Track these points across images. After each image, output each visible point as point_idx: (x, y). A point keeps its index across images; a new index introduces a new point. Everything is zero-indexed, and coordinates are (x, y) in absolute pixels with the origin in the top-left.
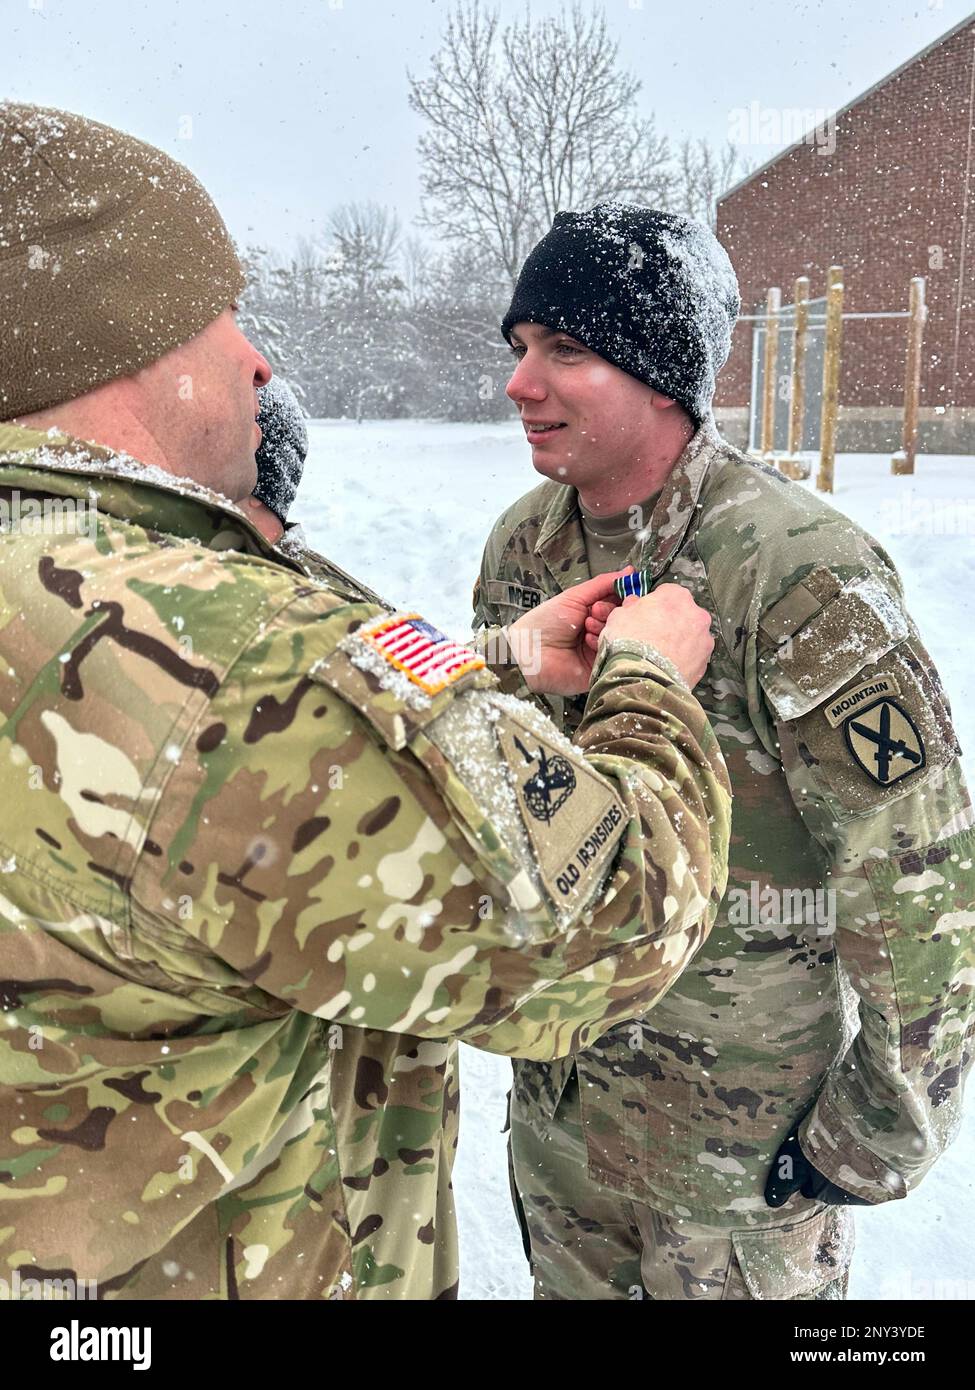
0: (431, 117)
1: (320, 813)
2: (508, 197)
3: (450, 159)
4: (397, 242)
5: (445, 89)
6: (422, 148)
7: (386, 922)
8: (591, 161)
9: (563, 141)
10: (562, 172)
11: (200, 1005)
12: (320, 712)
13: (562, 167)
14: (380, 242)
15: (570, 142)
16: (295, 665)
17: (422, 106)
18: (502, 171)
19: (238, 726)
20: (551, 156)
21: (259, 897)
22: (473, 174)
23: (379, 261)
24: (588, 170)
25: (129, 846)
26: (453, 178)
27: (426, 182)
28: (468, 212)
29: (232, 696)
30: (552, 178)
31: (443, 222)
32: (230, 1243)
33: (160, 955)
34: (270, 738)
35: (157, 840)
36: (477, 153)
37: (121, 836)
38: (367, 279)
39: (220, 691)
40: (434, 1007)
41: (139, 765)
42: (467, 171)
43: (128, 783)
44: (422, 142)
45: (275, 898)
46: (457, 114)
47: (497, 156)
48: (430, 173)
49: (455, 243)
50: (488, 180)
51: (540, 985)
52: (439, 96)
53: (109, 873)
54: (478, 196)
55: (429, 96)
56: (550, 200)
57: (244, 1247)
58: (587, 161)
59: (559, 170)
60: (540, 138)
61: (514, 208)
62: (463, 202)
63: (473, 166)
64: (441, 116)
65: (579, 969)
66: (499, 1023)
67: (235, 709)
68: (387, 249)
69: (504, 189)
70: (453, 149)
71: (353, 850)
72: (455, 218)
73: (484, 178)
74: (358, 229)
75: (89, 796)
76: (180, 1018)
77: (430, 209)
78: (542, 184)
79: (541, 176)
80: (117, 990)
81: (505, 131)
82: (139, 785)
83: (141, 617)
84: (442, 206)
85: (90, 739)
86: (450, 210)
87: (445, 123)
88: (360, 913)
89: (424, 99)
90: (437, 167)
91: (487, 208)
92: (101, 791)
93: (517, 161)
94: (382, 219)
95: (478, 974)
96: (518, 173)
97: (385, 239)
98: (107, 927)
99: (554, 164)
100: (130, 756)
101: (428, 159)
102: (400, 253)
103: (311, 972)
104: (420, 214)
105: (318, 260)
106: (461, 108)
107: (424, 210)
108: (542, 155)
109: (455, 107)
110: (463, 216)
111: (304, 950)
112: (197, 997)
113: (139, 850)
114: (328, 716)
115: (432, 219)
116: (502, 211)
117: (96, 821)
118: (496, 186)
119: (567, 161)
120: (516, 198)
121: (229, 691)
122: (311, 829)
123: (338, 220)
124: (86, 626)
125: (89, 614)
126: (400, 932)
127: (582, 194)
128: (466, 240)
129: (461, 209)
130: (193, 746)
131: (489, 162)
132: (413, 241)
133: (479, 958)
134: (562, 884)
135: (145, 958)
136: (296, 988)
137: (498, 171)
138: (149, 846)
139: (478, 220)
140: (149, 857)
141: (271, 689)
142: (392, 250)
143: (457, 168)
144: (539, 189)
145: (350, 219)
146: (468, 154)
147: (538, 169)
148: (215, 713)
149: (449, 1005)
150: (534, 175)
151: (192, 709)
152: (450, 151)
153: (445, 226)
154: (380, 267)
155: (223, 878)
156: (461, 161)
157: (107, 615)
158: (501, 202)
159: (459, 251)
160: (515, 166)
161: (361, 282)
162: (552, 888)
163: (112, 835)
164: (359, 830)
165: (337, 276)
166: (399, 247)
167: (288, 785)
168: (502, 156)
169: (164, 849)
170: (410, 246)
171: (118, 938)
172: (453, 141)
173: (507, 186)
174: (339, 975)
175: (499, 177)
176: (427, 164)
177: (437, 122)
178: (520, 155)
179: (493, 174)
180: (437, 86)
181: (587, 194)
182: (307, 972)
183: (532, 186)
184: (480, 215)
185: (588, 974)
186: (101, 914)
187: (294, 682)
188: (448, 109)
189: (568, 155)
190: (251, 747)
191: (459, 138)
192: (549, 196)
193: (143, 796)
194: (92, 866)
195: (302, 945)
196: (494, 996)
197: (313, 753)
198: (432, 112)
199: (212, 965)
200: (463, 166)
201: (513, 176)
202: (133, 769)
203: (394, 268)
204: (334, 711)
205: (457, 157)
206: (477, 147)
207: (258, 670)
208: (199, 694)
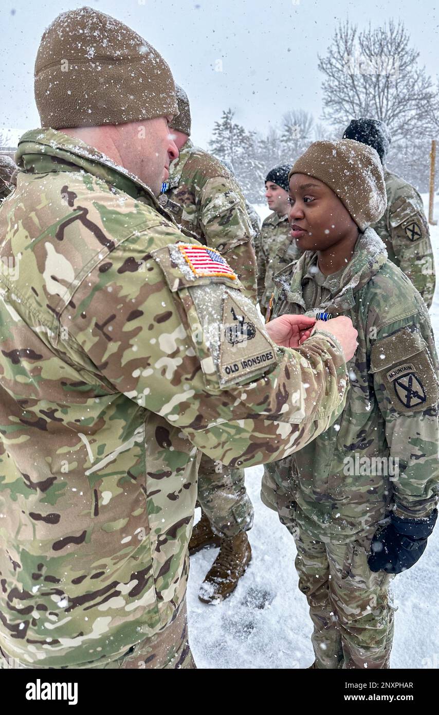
0: (328, 74)
1: (140, 309)
2: (360, 105)
3: (336, 91)
4: (312, 127)
5: (333, 61)
6: (323, 87)
7: (158, 365)
8: (397, 89)
9: (384, 81)
10: (384, 94)
11: (83, 378)
12: (150, 269)
13: (384, 92)
14: (305, 127)
15: (387, 81)
16: (147, 248)
17: (324, 69)
18: (358, 95)
19: (117, 266)
20: (379, 88)
21: (109, 339)
22: (345, 96)
23: (304, 135)
24: (395, 93)
25: (64, 301)
26: (336, 99)
27: (325, 101)
28: (342, 113)
29: (119, 253)
30: (379, 97)
31: (332, 117)
32: (96, 492)
33: (68, 350)
34: (127, 273)
35: (74, 301)
36: (347, 87)
37: (61, 296)
38: (299, 143)
39: (115, 251)
40: (172, 413)
41: (75, 270)
42: (342, 95)
43: (70, 276)
44: (323, 84)
45: (115, 341)
46: (339, 71)
47: (355, 88)
48: (327, 97)
49: (337, 126)
50: (352, 99)
51: (220, 421)
52: (331, 64)
53: (54, 310)
54: (347, 106)
55: (327, 64)
56: (378, 106)
57: (101, 492)
58: (395, 89)
59: (382, 93)
60: (374, 79)
61: (362, 110)
62: (341, 108)
63: (345, 93)
64: (332, 73)
65: (238, 419)
66: (199, 431)
67: (118, 259)
68: (308, 129)
69: (358, 102)
70: (336, 86)
71: (151, 327)
72: (337, 116)
73: (350, 98)
74: (295, 122)
75: (54, 278)
76: (74, 379)
77: (327, 113)
78: (375, 100)
79: (374, 96)
80: (52, 359)
81: (359, 78)
82: (73, 278)
83: (94, 216)
84: (331, 111)
85: (61, 256)
86: (335, 112)
87: (333, 76)
88: (148, 358)
89: (324, 66)
90: (330, 94)
91: (351, 111)
92: (59, 277)
93: (364, 90)
94: (306, 117)
95: (194, 404)
96: (364, 95)
97: (307, 125)
98: (49, 332)
99: (380, 90)
100: (73, 266)
101: (326, 91)
102: (313, 131)
103: (123, 377)
104: (323, 115)
105: (278, 135)
106: (340, 69)
107: (324, 113)
108: (375, 87)
109: (338, 68)
110: (340, 114)
111: (123, 368)
112: (82, 372)
113: (67, 304)
114: (153, 272)
115: (327, 116)
116: (357, 112)
117: (54, 288)
118: (355, 101)
119: (386, 89)
120: (363, 105)
121: (118, 251)
122: (136, 314)
123: (287, 118)
124: (71, 214)
125: (75, 210)
126: (164, 371)
127: (392, 102)
128: (341, 125)
129: (340, 112)
130: (98, 268)
131: (352, 92)
132: (319, 125)
133: (196, 397)
134: (228, 370)
135: (62, 350)
136: (116, 381)
137: (356, 95)
138: (71, 304)
139: (347, 116)
140: (70, 307)
141: (135, 255)
142: (310, 130)
143: (338, 94)
144: (374, 102)
145: (292, 117)
146: (343, 88)
147: (373, 93)
148: (110, 258)
149: (178, 414)
150: (371, 95)
151: (101, 255)
152: (335, 87)
153: (333, 119)
154: (305, 137)
155: (97, 325)
156: (340, 91)
157: (81, 212)
158: (357, 108)
159: (339, 129)
160: (363, 92)
161: (296, 144)
162: (223, 371)
163: (58, 295)
164: (154, 320)
165: (286, 142)
166: (313, 128)
167: (129, 294)
168: (358, 88)
169: (77, 306)
170: (318, 127)
171: (53, 339)
172: (336, 83)
173: (360, 101)
174: (135, 383)
175: (356, 98)
176: (326, 94)
177: (330, 76)
178: (365, 88)
179: (353, 96)
180: (330, 60)
181: (394, 103)
182: (121, 376)
183: (370, 100)
184: (348, 114)
185: (241, 423)
186: (48, 327)
187: (144, 255)
188: (335, 69)
189: (387, 86)
190: (119, 275)
191: (339, 82)
192: (378, 104)
193: (74, 283)
194: (48, 306)
195: (123, 365)
196: (199, 418)
197: (143, 284)
198: (328, 71)
199: (88, 361)
200: (341, 94)
201: (363, 97)
202: (73, 271)
203: (310, 138)
204: (155, 270)
205: (338, 89)
206: (347, 85)
207: (132, 246)
208: (106, 249)
